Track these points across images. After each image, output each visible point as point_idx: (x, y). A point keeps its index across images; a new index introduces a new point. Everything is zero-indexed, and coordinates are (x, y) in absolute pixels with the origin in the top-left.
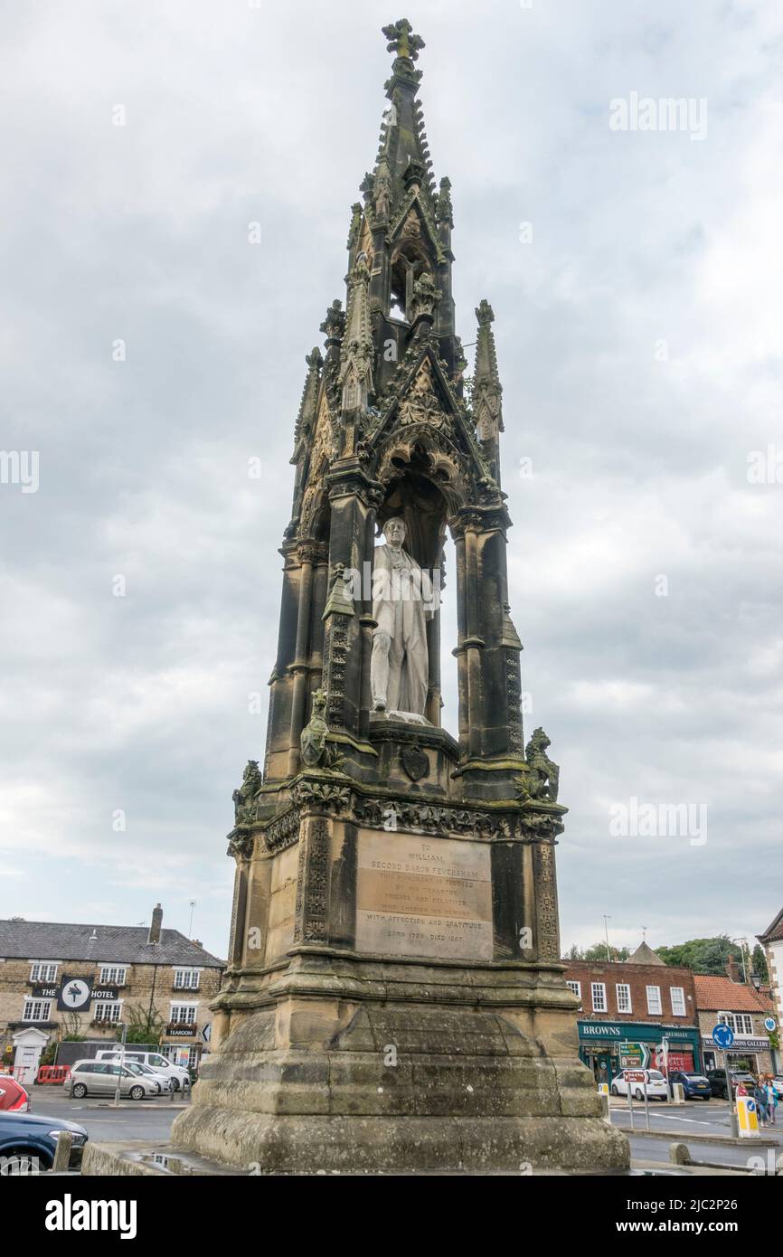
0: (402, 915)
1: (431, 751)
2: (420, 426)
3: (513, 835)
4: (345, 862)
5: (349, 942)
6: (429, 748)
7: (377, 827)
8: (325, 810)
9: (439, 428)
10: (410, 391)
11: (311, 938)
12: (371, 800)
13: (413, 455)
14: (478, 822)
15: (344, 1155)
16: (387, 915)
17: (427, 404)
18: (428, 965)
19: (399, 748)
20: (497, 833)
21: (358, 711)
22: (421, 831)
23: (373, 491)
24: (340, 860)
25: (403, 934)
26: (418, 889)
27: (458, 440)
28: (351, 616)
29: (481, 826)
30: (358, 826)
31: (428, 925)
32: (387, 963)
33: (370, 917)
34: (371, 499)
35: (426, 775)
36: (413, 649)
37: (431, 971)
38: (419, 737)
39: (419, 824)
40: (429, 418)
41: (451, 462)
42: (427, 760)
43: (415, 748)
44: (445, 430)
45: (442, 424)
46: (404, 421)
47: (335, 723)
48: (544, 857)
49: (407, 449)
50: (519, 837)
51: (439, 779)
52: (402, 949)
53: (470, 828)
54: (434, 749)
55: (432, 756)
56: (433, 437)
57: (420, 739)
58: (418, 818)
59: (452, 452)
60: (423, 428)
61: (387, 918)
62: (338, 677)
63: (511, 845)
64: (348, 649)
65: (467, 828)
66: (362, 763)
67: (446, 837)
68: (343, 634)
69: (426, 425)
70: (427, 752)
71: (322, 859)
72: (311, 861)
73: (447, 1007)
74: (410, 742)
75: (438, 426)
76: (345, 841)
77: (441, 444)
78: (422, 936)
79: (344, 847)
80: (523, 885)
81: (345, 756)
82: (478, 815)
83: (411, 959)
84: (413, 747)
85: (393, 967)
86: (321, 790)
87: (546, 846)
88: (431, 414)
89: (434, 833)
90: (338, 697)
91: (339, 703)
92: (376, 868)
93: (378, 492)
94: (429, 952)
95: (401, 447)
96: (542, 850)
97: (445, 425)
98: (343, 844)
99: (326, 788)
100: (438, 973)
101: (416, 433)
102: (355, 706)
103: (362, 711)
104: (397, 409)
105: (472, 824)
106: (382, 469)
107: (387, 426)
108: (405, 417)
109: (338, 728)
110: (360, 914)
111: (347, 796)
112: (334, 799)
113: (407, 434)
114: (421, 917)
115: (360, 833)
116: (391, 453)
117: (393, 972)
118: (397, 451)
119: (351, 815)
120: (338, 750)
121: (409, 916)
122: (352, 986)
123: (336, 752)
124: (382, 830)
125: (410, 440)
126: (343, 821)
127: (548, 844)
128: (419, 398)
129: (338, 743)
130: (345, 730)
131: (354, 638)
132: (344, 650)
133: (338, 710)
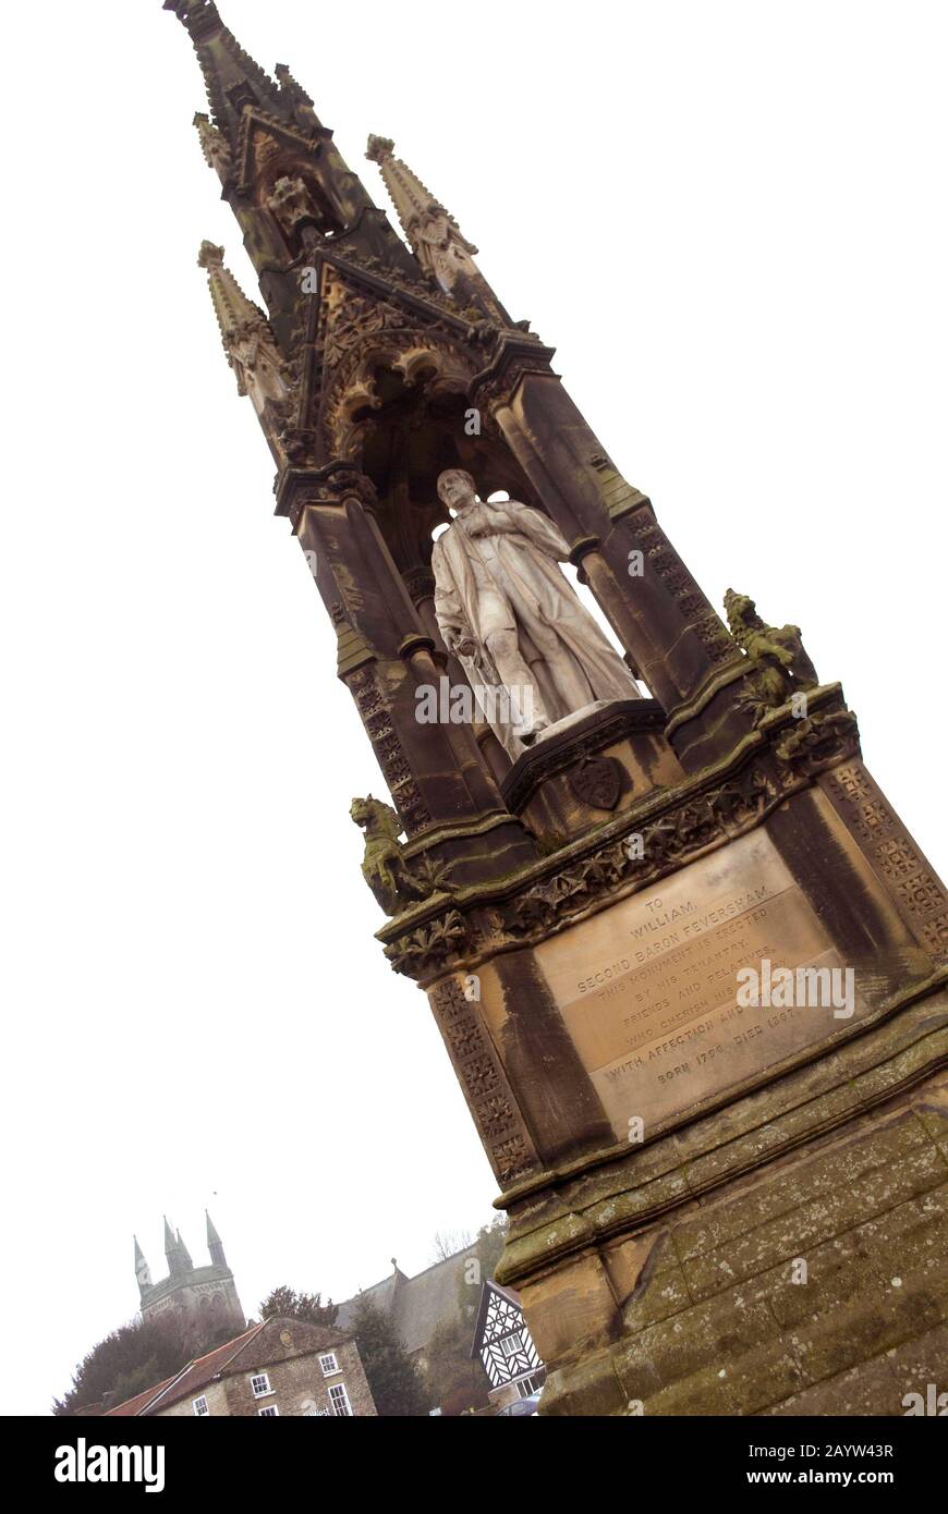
0: (667, 1038)
1: (617, 747)
2: (357, 348)
3: (780, 789)
4: (518, 1019)
5: (601, 1133)
6: (606, 747)
7: (557, 928)
8: (443, 965)
9: (382, 329)
10: (324, 322)
11: (512, 1172)
12: (523, 897)
13: (375, 390)
14: (716, 808)
16: (643, 1053)
17: (352, 317)
18: (752, 1092)
19: (564, 778)
20: (761, 801)
21: (459, 777)
22: (627, 889)
23: (332, 478)
24: (510, 1021)
25: (686, 1067)
26: (674, 979)
27: (418, 318)
28: (372, 660)
29: (728, 810)
30: (529, 946)
31: (720, 1026)
32: (679, 1128)
33: (617, 1072)
34: (335, 489)
35: (625, 784)
36: (559, 615)
37: (763, 1097)
38: (584, 741)
39: (621, 878)
40: (364, 327)
41: (425, 350)
42: (616, 762)
43: (587, 762)
44: (391, 323)
45: (384, 320)
46: (334, 361)
47: (420, 822)
48: (850, 787)
49: (360, 388)
50: (791, 782)
51: (651, 778)
52: (691, 1092)
53: (710, 826)
54: (619, 740)
55: (624, 753)
56: (383, 343)
57: (587, 744)
58: (614, 871)
59: (416, 338)
60: (363, 345)
61: (645, 1058)
62: (393, 756)
63: (786, 807)
64: (388, 708)
65: (705, 830)
66: (492, 848)
67: (681, 867)
68: (373, 693)
69: (365, 339)
70: (609, 753)
71: (473, 1041)
72: (457, 1055)
73: (814, 1145)
74: (576, 758)
75: (380, 326)
76: (504, 988)
77: (398, 342)
78: (719, 1049)
79: (508, 998)
80: (844, 857)
81: (446, 861)
82: (709, 798)
83: (719, 1098)
84: (583, 761)
85: (694, 1131)
86: (413, 942)
87: (841, 769)
88: (364, 320)
89: (654, 875)
90: (405, 784)
91: (411, 791)
92: (589, 991)
93: (338, 474)
94: (748, 1067)
95: (350, 393)
96: (840, 778)
97: (388, 317)
98: (502, 993)
99: (420, 935)
100: (780, 1093)
101: (358, 359)
102: (447, 774)
103: (464, 774)
104: (316, 357)
105: (709, 817)
106: (338, 442)
107: (315, 387)
108: (332, 356)
109: (425, 828)
110: (598, 1078)
111: (457, 924)
112: (441, 942)
113: (348, 372)
114: (703, 1020)
115: (531, 957)
116: (340, 413)
117: (698, 1139)
118: (348, 403)
119: (500, 940)
120: (433, 859)
121: (681, 1031)
122: (605, 1215)
123: (430, 865)
124: (568, 927)
125: (357, 375)
126: (488, 957)
127: (844, 761)
128: (339, 317)
129: (427, 851)
130: (434, 824)
131: (396, 686)
132: (383, 714)
133: (415, 802)
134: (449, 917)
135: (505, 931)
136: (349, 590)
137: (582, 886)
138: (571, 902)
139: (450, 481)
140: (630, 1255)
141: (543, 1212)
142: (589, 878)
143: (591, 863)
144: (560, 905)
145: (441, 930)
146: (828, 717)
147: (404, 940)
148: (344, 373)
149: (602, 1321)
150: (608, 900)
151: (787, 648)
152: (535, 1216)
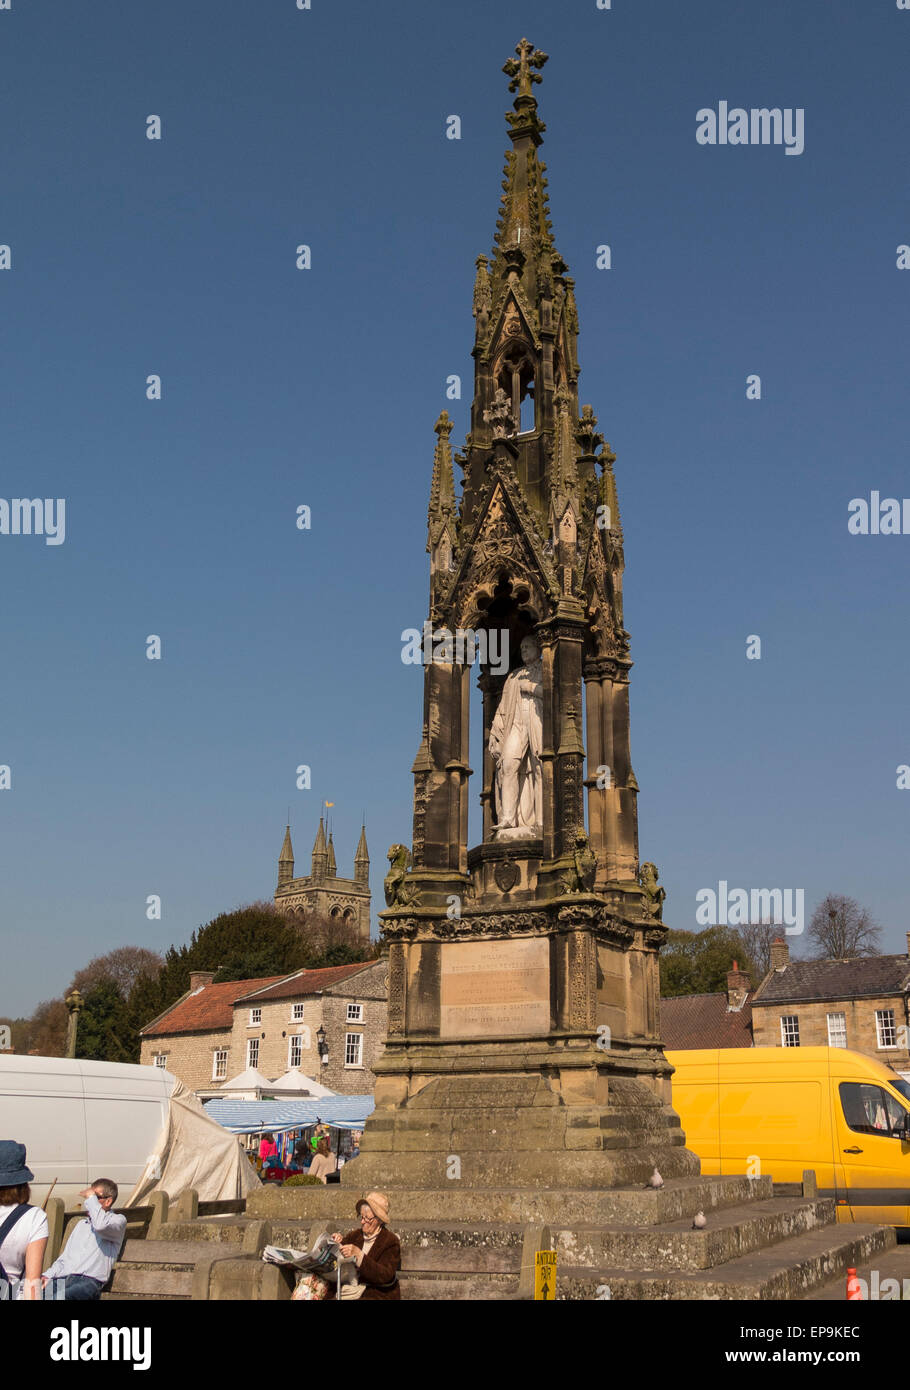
0: (474, 1006)
1: (521, 861)
2: (494, 560)
5: (435, 1032)
6: (516, 859)
7: (454, 940)
8: (400, 939)
9: (510, 555)
10: (484, 529)
11: (393, 1033)
13: (497, 590)
14: (533, 920)
15: (391, 1177)
16: (463, 1007)
17: (500, 535)
18: (494, 1042)
19: (494, 865)
20: (551, 928)
21: (448, 846)
22: (488, 937)
24: (418, 972)
25: (476, 1020)
26: (488, 983)
28: (430, 771)
29: (537, 924)
30: (441, 943)
31: (496, 1010)
32: (463, 1043)
33: (451, 1010)
35: (517, 882)
37: (498, 1045)
39: (486, 932)
40: (501, 549)
41: (527, 583)
43: (508, 862)
44: (516, 554)
45: (513, 548)
46: (479, 563)
47: (420, 864)
48: (579, 943)
49: (487, 586)
51: (529, 884)
52: (474, 1031)
53: (528, 926)
55: (523, 866)
57: (509, 854)
58: (484, 927)
59: (524, 572)
60: (497, 560)
61: (464, 1009)
62: (421, 825)
63: (557, 936)
64: (427, 800)
65: (526, 927)
67: (510, 938)
68: (424, 788)
69: (499, 556)
70: (517, 863)
71: (400, 973)
72: (391, 978)
74: (503, 858)
75: (510, 552)
76: (423, 957)
77: (515, 569)
78: (491, 1019)
79: (421, 962)
81: (423, 890)
82: (532, 915)
83: (482, 1038)
84: (506, 861)
85: (467, 1047)
87: (578, 933)
88: (503, 543)
89: (499, 936)
90: (419, 843)
91: (420, 847)
94: (497, 1032)
95: (480, 588)
96: (577, 937)
98: (419, 960)
99: (395, 922)
100: (503, 1047)
101: (492, 567)
102: (441, 844)
103: (451, 846)
104: (471, 554)
105: (530, 923)
106: (464, 619)
107: (463, 577)
108: (479, 559)
109: (420, 868)
110: (444, 1009)
111: (410, 925)
112: (402, 930)
113: (484, 574)
114: (490, 1005)
115: (440, 948)
116: (470, 601)
117: (467, 1049)
118: (478, 594)
119: (429, 935)
120: (417, 887)
121: (480, 1005)
122: (417, 1064)
123: (414, 889)
124: (458, 942)
125: (488, 578)
126: (419, 942)
127: (581, 931)
128: (492, 531)
129: (417, 882)
130: (425, 869)
131: (436, 788)
132: (424, 801)
133: (421, 853)
134: (409, 920)
135: (434, 932)
136: (435, 723)
137: (470, 927)
138: (464, 932)
139: (526, 647)
140: (421, 1081)
141: (398, 1053)
142: (473, 926)
143: (477, 919)
144: (458, 931)
145: (405, 925)
146: (582, 910)
147: (388, 921)
148: (481, 574)
149: (400, 1100)
150: (477, 938)
151: (584, 870)
152: (394, 1053)
